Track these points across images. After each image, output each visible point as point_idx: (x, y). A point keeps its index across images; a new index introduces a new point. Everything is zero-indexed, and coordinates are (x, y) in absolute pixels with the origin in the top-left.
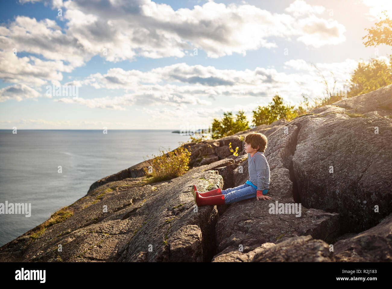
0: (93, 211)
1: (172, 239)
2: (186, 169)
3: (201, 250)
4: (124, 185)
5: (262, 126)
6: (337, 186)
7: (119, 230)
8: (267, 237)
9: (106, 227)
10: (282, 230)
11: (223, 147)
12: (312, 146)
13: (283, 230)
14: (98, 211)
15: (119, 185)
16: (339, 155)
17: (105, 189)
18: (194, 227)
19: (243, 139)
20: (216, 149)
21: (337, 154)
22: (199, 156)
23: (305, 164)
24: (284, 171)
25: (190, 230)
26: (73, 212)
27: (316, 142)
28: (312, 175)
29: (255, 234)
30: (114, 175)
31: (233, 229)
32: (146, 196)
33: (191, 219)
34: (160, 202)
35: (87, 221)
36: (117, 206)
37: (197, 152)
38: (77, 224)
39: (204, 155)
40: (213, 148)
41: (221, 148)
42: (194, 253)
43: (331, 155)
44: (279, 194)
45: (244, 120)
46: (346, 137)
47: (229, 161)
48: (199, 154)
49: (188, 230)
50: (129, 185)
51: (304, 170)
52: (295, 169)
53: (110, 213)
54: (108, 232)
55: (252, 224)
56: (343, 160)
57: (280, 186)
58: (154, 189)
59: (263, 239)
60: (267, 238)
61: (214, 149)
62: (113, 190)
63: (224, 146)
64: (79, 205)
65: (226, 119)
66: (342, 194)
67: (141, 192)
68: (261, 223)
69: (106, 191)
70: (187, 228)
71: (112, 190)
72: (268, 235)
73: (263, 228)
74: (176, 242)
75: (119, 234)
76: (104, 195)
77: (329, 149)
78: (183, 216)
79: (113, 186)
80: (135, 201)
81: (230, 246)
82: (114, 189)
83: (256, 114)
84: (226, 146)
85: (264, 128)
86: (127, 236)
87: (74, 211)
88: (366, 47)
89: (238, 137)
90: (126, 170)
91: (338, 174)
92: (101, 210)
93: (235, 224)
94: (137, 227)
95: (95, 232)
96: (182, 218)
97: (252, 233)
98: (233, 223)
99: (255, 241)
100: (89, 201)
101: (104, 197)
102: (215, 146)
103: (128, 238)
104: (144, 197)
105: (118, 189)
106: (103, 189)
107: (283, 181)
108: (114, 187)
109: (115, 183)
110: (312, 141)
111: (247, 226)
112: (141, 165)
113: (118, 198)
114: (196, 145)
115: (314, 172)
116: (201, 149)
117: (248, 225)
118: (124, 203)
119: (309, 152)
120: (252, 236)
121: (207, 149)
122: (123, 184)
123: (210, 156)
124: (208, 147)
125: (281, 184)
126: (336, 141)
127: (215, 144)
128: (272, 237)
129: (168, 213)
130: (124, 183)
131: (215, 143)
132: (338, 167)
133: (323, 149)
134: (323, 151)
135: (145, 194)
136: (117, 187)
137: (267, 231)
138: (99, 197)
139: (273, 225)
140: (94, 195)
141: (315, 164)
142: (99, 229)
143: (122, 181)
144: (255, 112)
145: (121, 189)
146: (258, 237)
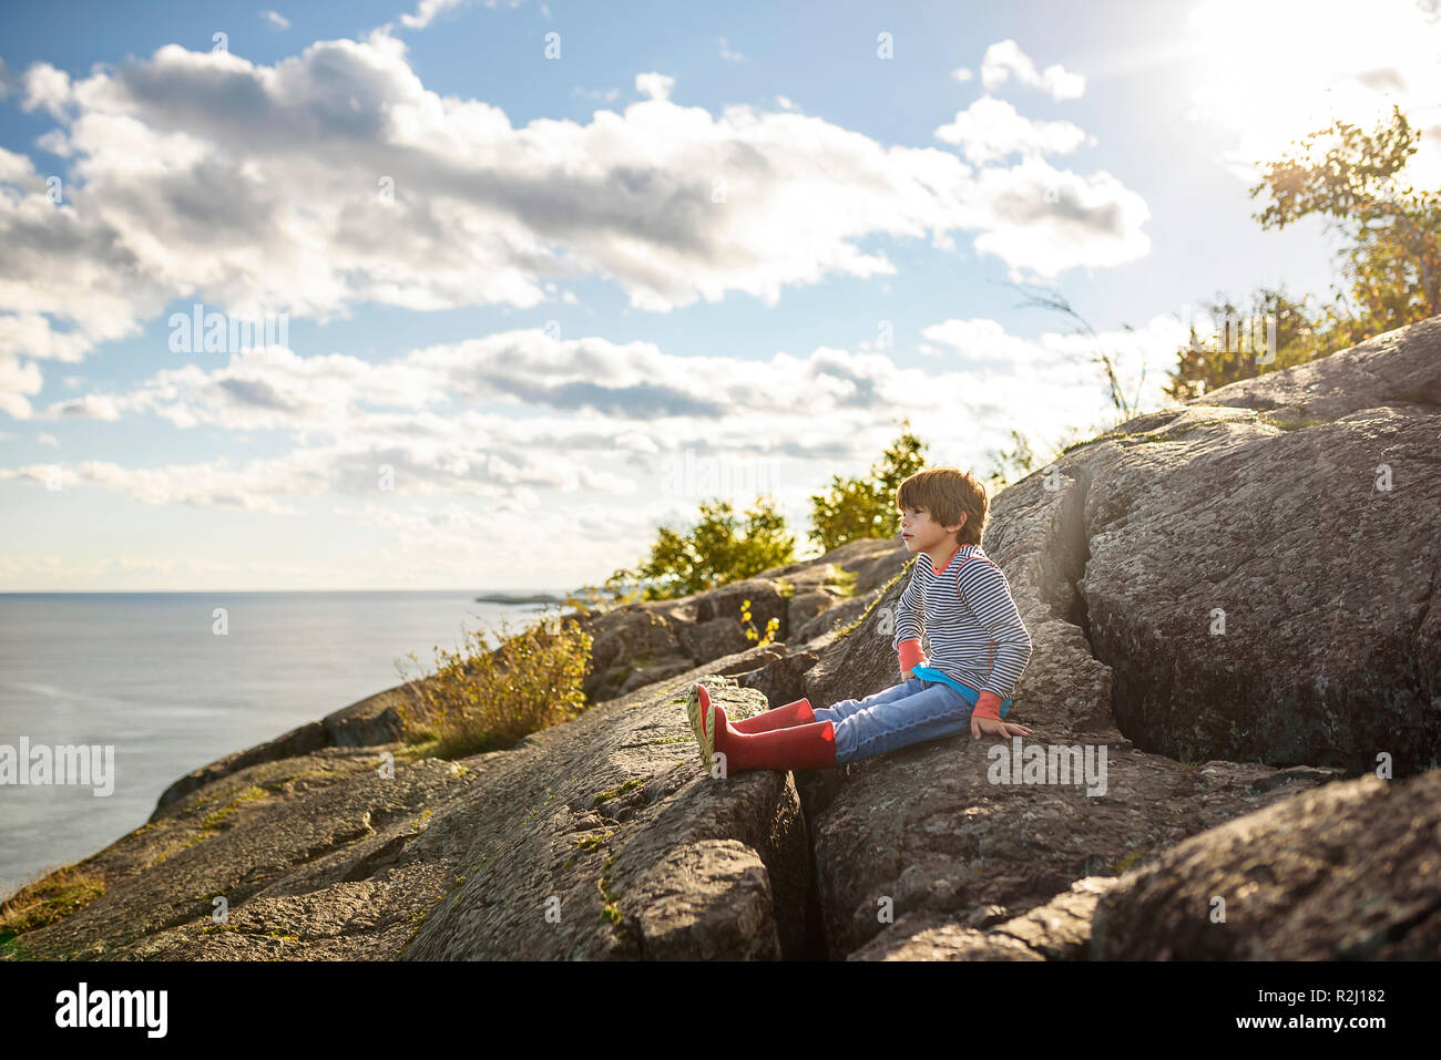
0: (200, 867)
1: (641, 896)
2: (575, 705)
3: (773, 943)
4: (315, 773)
5: (861, 546)
6: (1315, 664)
7: (342, 920)
8: (1067, 867)
9: (279, 910)
10: (1124, 837)
11: (711, 624)
12: (1160, 537)
13: (1130, 838)
14: (221, 867)
15: (296, 772)
16: (1292, 552)
17: (237, 791)
18: (728, 847)
19: (790, 591)
20: (686, 630)
21: (1281, 550)
22: (619, 658)
23: (1143, 600)
24: (1061, 631)
25: (714, 858)
26: (102, 883)
27: (1176, 522)
28: (1189, 637)
29: (1011, 857)
30: (262, 748)
31: (904, 848)
32: (429, 797)
33: (705, 820)
34: (510, 804)
35: (177, 906)
36: (308, 839)
37: (609, 643)
38: (133, 920)
39: (637, 657)
40: (672, 628)
41: (704, 625)
42: (749, 953)
43: (1252, 557)
44: (1062, 716)
45: (775, 532)
46: (1303, 489)
47: (768, 652)
48: (617, 652)
49: (705, 860)
50: (338, 771)
51: (1146, 623)
52: (1099, 628)
53: (277, 870)
54: (293, 927)
55: (990, 820)
56: (1318, 568)
57: (1059, 686)
58: (459, 770)
59: (1053, 874)
60: (1069, 870)
61: (677, 633)
62: (271, 795)
63: (717, 620)
64: (128, 855)
65: (709, 528)
66: (1344, 691)
67: (404, 786)
68: (1030, 815)
69: (243, 798)
70: (697, 852)
71: (267, 794)
72: (1071, 857)
73: (1044, 831)
74: (665, 905)
75: (342, 934)
76: (237, 813)
77: (1236, 537)
78: (660, 816)
79: (269, 776)
80: (380, 818)
81: (909, 914)
82: (274, 788)
83: (823, 508)
84: (724, 619)
85: (866, 552)
86: (380, 938)
87: (106, 877)
88: (1264, 229)
89: (772, 583)
90: (313, 726)
91: (1308, 619)
92: (236, 860)
93: (909, 827)
94: (420, 901)
95: (232, 930)
96: (656, 822)
97: (998, 854)
98: (900, 826)
99: (1021, 885)
100: (172, 837)
101: (236, 821)
102: (677, 620)
103: (390, 945)
104: (422, 804)
105: (291, 790)
106: (228, 790)
107: (1065, 666)
108: (277, 782)
109: (279, 768)
110: (1154, 517)
111: (970, 828)
112: (375, 705)
113: (305, 813)
114: (601, 619)
115: (1194, 625)
116: (624, 631)
117: (972, 827)
118: (336, 830)
119: (1153, 557)
120: (1001, 867)
121: (647, 634)
122: (313, 768)
123: (664, 659)
124: (653, 623)
125: (1063, 677)
126: (1265, 508)
127: (678, 614)
128: (1091, 864)
129: (580, 818)
130: (317, 764)
131: (677, 610)
132: (1301, 594)
133: (1212, 543)
134: (1214, 548)
135: (422, 790)
136: (287, 780)
137: (1063, 844)
138: (215, 819)
139: (1084, 820)
140: (189, 815)
141: (1189, 598)
142: (250, 916)
143: (305, 759)
144: (819, 501)
145: (304, 789)
146: (1029, 868)
